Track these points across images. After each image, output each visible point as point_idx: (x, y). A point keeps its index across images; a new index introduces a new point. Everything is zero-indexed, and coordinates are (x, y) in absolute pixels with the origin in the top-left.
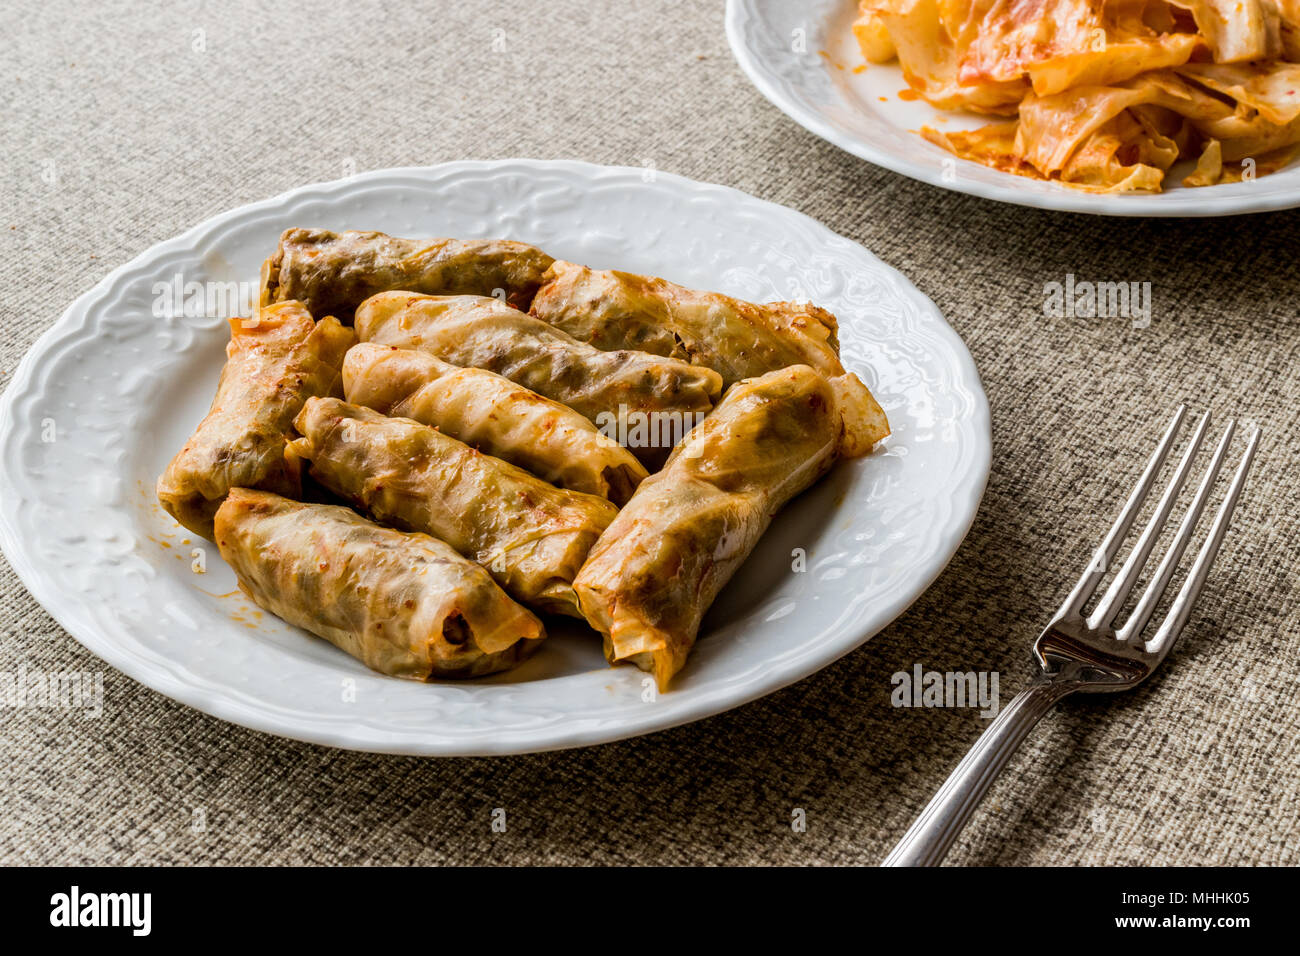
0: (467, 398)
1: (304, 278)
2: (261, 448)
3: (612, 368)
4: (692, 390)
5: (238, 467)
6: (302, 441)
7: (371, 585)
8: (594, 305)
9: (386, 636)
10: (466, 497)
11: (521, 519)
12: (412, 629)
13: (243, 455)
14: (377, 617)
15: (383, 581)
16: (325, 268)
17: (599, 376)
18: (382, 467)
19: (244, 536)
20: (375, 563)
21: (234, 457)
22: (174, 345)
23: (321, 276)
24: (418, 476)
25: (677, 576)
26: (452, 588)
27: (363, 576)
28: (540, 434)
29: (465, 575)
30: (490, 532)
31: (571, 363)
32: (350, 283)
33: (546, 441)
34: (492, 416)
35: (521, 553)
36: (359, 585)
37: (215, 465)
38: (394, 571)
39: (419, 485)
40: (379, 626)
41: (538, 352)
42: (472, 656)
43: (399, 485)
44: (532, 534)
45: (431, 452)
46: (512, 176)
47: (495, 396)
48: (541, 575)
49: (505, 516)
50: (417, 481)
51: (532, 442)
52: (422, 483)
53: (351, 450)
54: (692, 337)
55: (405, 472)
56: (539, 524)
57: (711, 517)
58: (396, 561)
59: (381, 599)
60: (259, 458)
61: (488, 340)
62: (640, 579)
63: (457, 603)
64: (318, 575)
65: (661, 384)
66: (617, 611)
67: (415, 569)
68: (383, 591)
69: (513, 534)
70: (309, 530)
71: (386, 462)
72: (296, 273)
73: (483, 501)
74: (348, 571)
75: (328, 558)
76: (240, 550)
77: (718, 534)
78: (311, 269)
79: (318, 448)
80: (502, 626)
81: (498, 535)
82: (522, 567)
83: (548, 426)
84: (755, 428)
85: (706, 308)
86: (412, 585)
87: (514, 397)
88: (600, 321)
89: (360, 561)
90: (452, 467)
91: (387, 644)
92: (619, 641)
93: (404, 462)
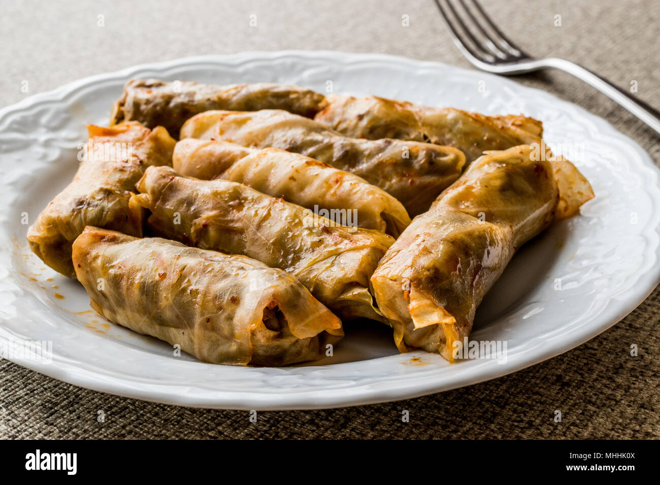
0: (272, 166)
1: (143, 107)
2: (110, 199)
3: (381, 150)
4: (444, 162)
5: (92, 212)
6: (143, 196)
7: (201, 287)
8: (361, 117)
9: (214, 329)
10: (274, 228)
11: (321, 242)
12: (236, 320)
13: (96, 203)
14: (206, 312)
15: (211, 283)
16: (159, 100)
17: (371, 156)
18: (207, 209)
19: (96, 258)
20: (204, 271)
21: (89, 204)
22: (44, 157)
23: (155, 106)
24: (235, 215)
25: (457, 272)
26: (269, 285)
27: (194, 281)
28: (330, 187)
29: (280, 276)
30: (295, 252)
31: (348, 148)
32: (177, 111)
33: (335, 192)
34: (292, 178)
35: (323, 266)
36: (191, 288)
37: (73, 211)
38: (220, 276)
39: (237, 221)
40: (208, 320)
41: (322, 142)
42: (286, 343)
43: (220, 221)
44: (332, 251)
45: (246, 199)
46: (289, 61)
47: (293, 164)
48: (340, 281)
49: (308, 240)
50: (236, 218)
51: (324, 195)
52: (239, 220)
53: (182, 199)
54: (436, 135)
55: (226, 211)
56: (336, 244)
57: (477, 233)
58: (222, 269)
59: (210, 298)
60: (109, 205)
61: (283, 136)
62: (429, 270)
63: (275, 296)
64: (157, 282)
65: (419, 158)
66: (413, 293)
67: (237, 275)
68: (211, 291)
69: (315, 252)
70: (150, 251)
71: (210, 205)
72: (137, 105)
73: (289, 230)
74: (182, 277)
75: (165, 269)
76: (93, 270)
77: (484, 246)
78: (148, 102)
79: (155, 200)
80: (311, 318)
81: (303, 255)
82: (324, 276)
83: (337, 181)
84: (497, 183)
85: (446, 115)
86: (235, 285)
87: (308, 163)
88: (366, 128)
89: (192, 270)
90: (263, 208)
91: (214, 335)
92: (416, 316)
93: (224, 205)
